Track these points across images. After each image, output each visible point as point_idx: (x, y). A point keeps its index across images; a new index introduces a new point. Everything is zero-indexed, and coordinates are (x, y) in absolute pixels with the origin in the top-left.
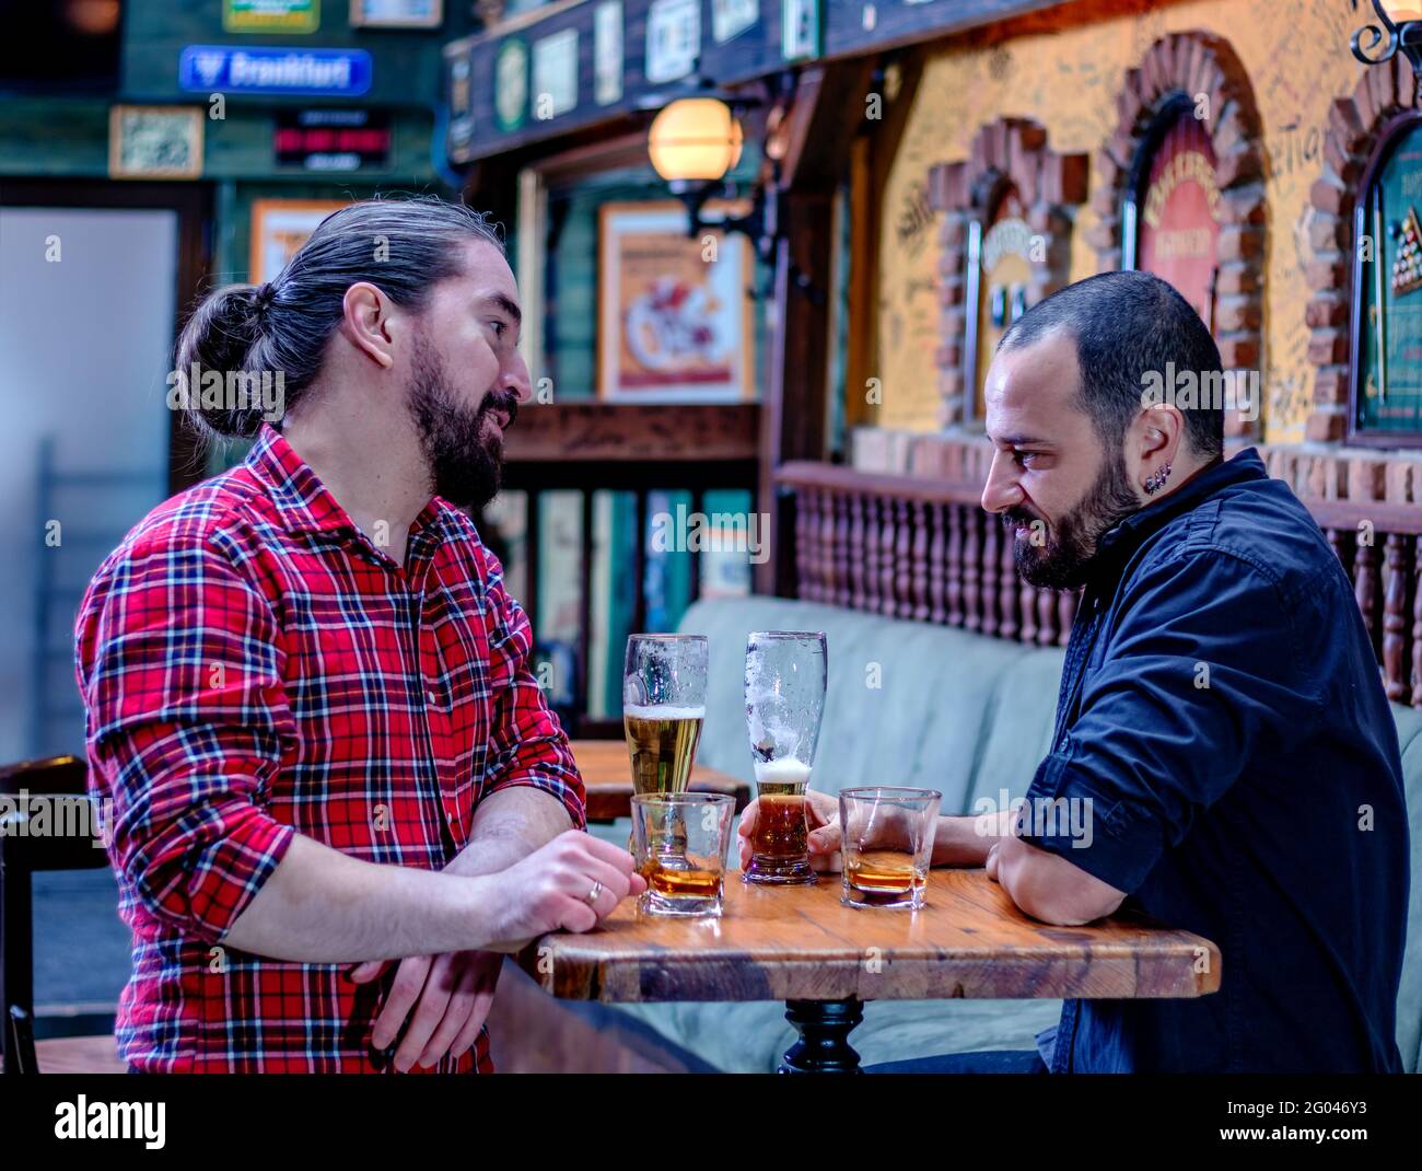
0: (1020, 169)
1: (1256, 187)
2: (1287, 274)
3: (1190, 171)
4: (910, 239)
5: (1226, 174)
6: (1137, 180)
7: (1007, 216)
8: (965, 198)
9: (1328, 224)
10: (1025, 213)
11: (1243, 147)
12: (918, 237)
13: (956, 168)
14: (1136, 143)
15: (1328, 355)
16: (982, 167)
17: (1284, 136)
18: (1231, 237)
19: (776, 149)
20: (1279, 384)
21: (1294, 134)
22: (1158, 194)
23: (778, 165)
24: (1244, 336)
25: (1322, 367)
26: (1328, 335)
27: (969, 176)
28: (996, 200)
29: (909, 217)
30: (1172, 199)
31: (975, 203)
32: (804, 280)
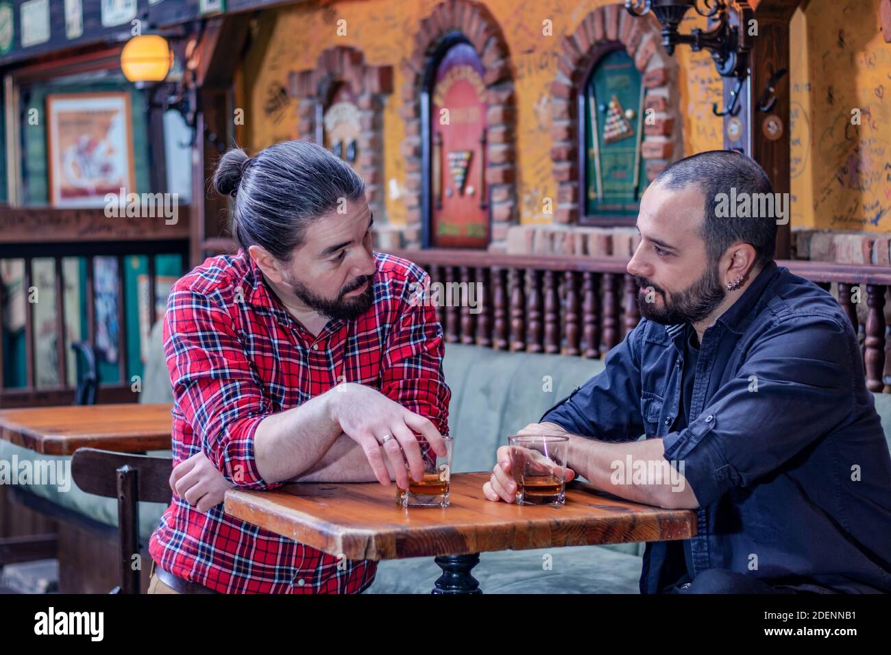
0: (349, 74)
1: (508, 84)
2: (531, 132)
3: (462, 76)
4: (273, 114)
5: (491, 77)
6: (429, 81)
7: (340, 100)
8: (313, 90)
9: (562, 105)
10: (354, 100)
11: (501, 63)
12: (278, 113)
13: (306, 74)
14: (428, 60)
15: (566, 176)
16: (324, 73)
17: (525, 57)
18: (496, 112)
19: (192, 64)
20: (529, 192)
21: (532, 56)
22: (442, 88)
23: (195, 74)
24: (507, 167)
25: (562, 183)
26: (565, 166)
27: (315, 79)
28: (332, 92)
29: (272, 101)
30: (452, 90)
31: (319, 94)
32: (213, 137)
